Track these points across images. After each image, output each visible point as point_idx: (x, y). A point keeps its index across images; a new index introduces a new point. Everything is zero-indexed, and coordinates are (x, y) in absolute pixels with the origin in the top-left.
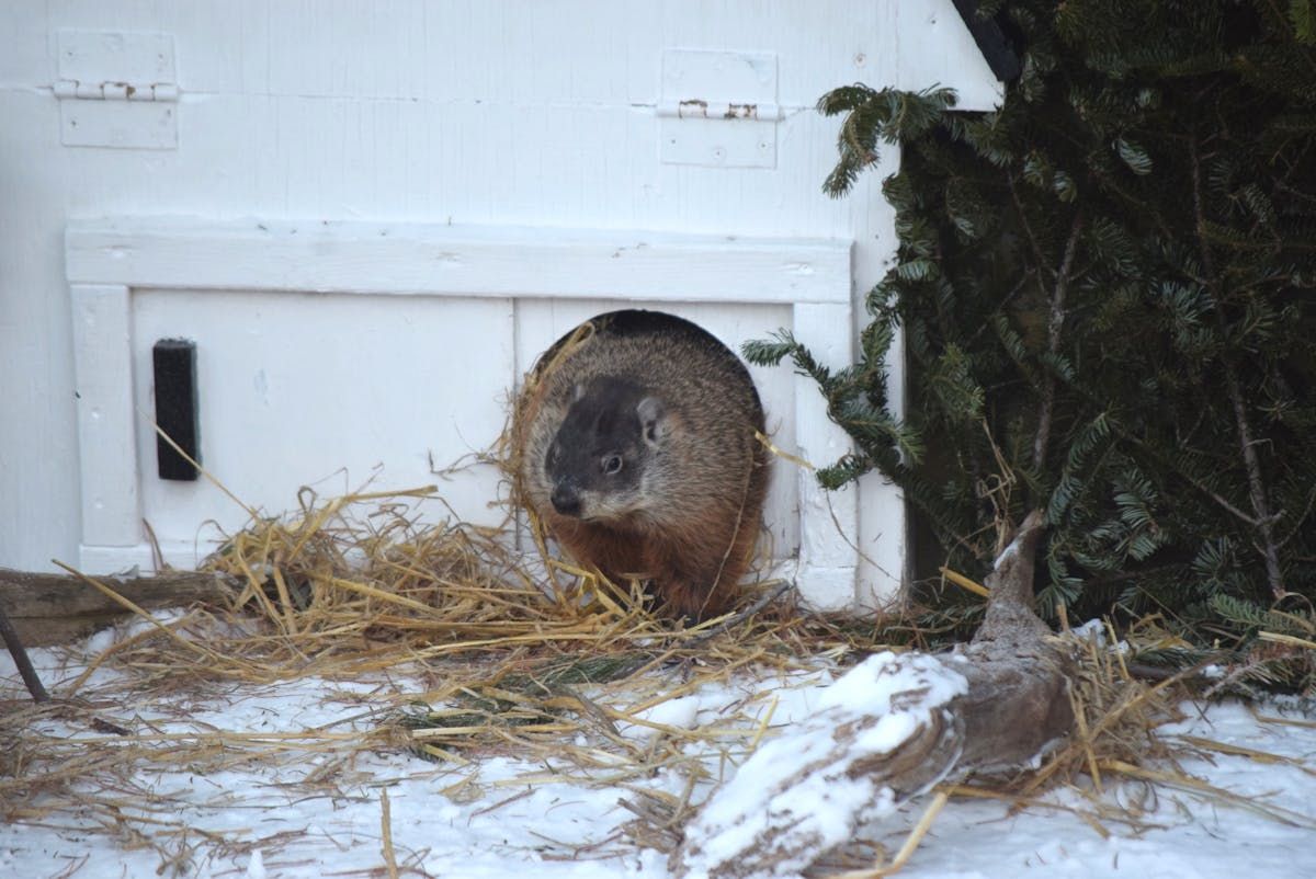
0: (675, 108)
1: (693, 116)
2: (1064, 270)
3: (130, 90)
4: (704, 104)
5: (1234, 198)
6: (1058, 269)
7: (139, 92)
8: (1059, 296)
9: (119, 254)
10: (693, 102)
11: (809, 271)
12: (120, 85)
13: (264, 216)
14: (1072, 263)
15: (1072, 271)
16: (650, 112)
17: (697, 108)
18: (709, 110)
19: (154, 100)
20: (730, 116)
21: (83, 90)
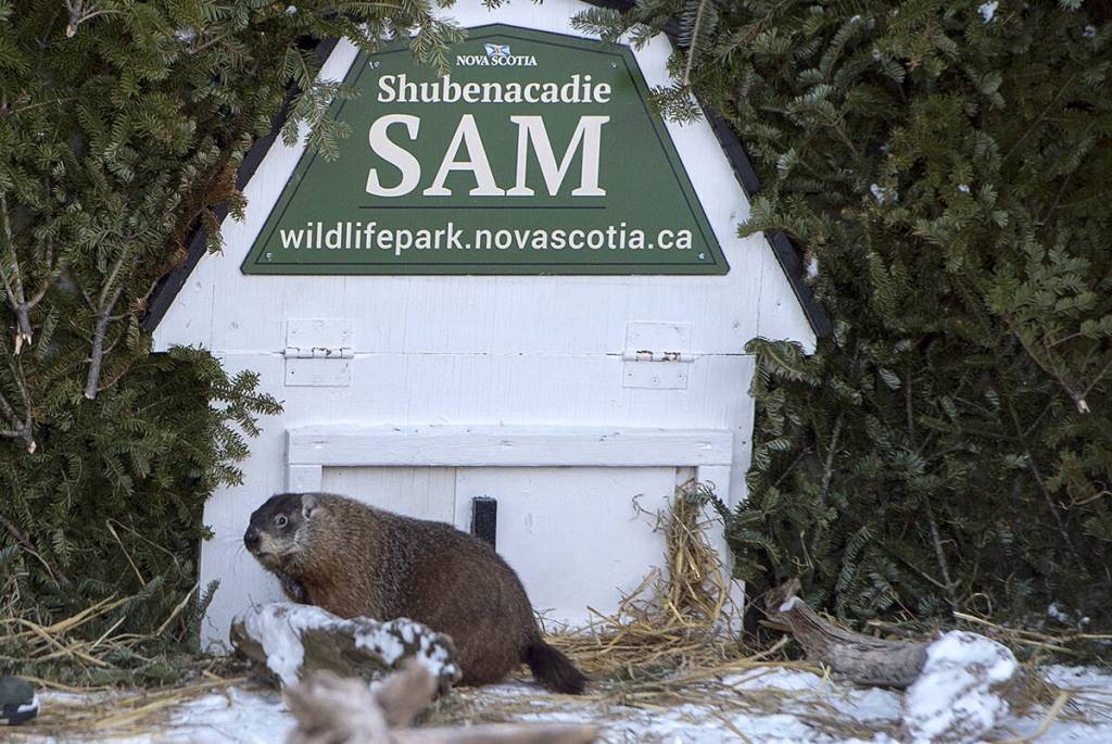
0: (635, 355)
1: (645, 360)
2: (833, 446)
3: (329, 352)
4: (650, 353)
5: (933, 403)
6: (829, 446)
7: (334, 353)
8: (829, 462)
9: (319, 447)
10: (645, 352)
11: (709, 447)
12: (323, 350)
13: (397, 424)
14: (837, 442)
15: (837, 447)
16: (620, 357)
17: (647, 355)
18: (654, 356)
19: (341, 357)
20: (666, 359)
21: (302, 353)
